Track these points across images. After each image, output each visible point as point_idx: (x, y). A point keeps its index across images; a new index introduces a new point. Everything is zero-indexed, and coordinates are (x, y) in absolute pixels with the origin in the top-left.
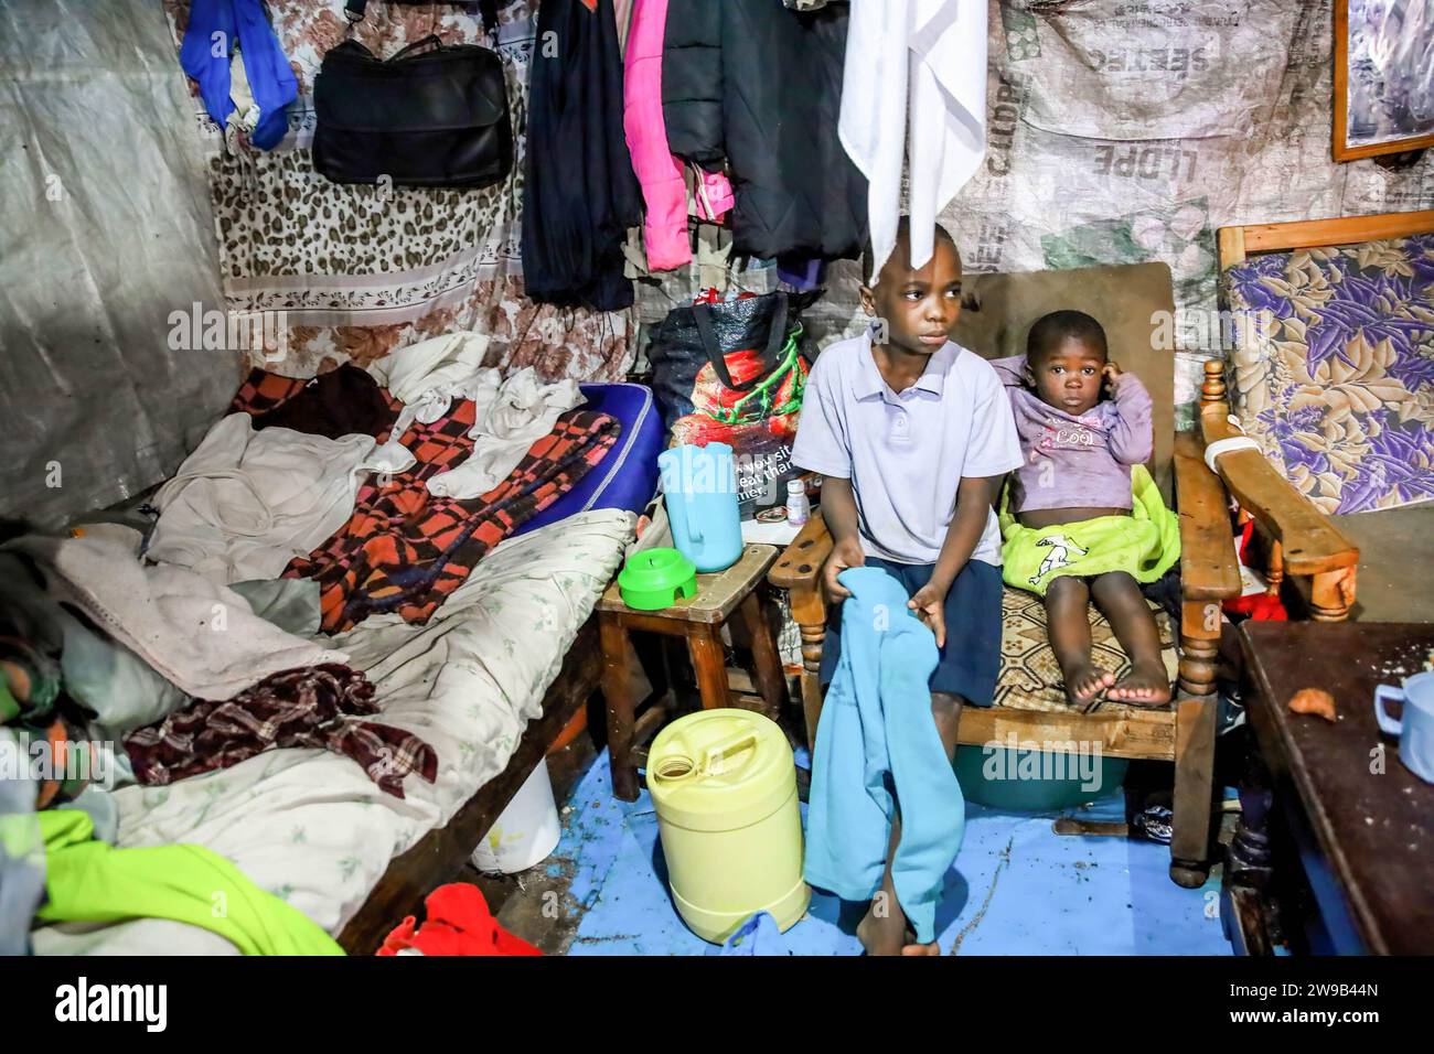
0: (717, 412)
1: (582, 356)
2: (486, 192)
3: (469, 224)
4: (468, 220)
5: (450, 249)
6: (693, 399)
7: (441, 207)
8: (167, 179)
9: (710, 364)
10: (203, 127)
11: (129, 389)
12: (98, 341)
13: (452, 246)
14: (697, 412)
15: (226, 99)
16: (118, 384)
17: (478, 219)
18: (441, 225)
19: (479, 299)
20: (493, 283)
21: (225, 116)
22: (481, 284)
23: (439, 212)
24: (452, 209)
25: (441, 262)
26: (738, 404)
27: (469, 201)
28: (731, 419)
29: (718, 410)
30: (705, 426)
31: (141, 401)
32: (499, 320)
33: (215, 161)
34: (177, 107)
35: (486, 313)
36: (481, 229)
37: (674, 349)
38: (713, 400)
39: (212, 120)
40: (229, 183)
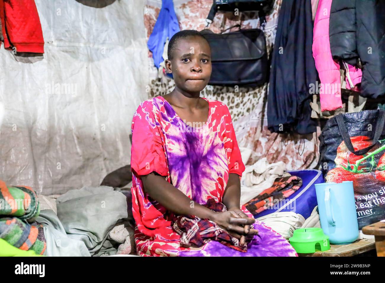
0: (347, 166)
1: (293, 161)
2: (257, 91)
3: (249, 105)
4: (248, 104)
5: (240, 116)
6: (335, 161)
7: (238, 98)
8: (134, 86)
9: (343, 142)
10: (151, 68)
11: (101, 159)
12: (94, 139)
13: (241, 114)
14: (337, 166)
15: (161, 57)
16: (98, 156)
17: (252, 103)
18: (237, 105)
19: (249, 135)
20: (256, 129)
21: (159, 63)
22: (251, 129)
23: (237, 100)
24: (243, 99)
25: (236, 121)
26: (358, 162)
27: (249, 95)
28: (354, 170)
29: (348, 165)
30: (341, 173)
31: (106, 166)
32: (258, 146)
33: (153, 82)
34: (142, 60)
35: (252, 141)
36: (254, 106)
37: (328, 139)
38: (345, 161)
39: (155, 66)
40: (157, 90)
